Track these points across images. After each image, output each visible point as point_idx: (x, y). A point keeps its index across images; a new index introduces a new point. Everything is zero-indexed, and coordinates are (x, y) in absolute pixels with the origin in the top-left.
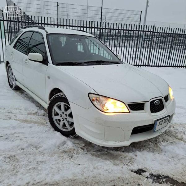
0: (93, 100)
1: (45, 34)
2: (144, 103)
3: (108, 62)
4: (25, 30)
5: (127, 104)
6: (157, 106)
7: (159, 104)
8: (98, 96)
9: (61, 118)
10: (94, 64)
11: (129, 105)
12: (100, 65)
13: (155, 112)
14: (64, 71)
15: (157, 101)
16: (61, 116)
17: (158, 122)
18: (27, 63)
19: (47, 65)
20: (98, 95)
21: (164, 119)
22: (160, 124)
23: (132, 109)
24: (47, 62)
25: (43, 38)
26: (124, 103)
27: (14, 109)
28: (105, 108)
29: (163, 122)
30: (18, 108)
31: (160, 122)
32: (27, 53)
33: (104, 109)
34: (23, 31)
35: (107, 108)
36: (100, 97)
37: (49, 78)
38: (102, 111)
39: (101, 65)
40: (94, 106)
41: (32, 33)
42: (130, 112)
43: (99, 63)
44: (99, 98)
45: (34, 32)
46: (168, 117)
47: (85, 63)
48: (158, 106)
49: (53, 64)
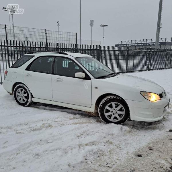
9: (112, 114)
16: (112, 112)
18: (61, 81)
20: (146, 92)
27: (56, 118)
30: (58, 117)
37: (96, 88)
40: (145, 99)
49: (95, 78)
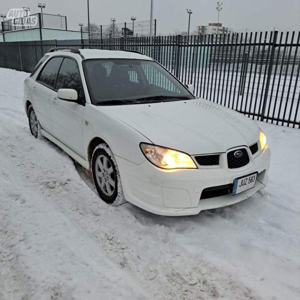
0: (147, 152)
1: (80, 61)
2: (219, 155)
3: (173, 97)
4: (51, 54)
5: (193, 157)
6: (238, 159)
7: (242, 156)
8: (153, 147)
10: (151, 101)
11: (196, 158)
12: (160, 102)
13: (236, 168)
14: (107, 113)
15: (238, 152)
16: (103, 175)
17: (240, 181)
18: (56, 103)
19: (84, 105)
20: (153, 145)
21: (248, 177)
22: (243, 184)
23: (201, 164)
24: (83, 101)
25: (78, 67)
26: (189, 155)
28: (163, 163)
29: (248, 181)
31: (243, 181)
32: (56, 89)
33: (161, 163)
34: (49, 56)
35: (165, 163)
36: (156, 147)
37: (87, 123)
38: (159, 167)
39: (162, 103)
40: (147, 160)
41: (62, 58)
42: (197, 168)
43: (159, 99)
44: (155, 149)
45: (64, 57)
46: (256, 175)
47: (138, 100)
48: (240, 158)
49: (92, 103)
